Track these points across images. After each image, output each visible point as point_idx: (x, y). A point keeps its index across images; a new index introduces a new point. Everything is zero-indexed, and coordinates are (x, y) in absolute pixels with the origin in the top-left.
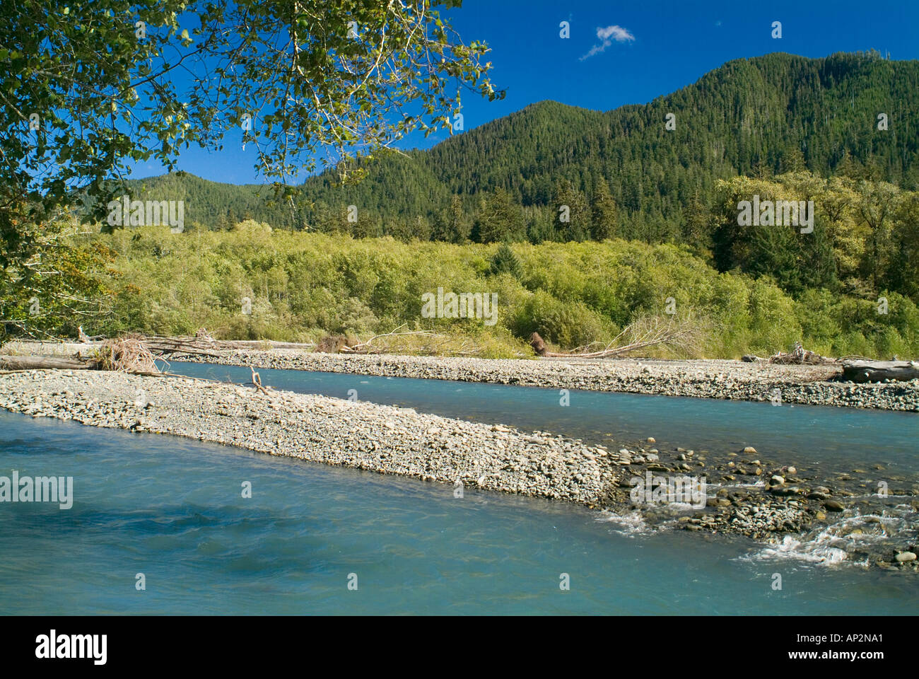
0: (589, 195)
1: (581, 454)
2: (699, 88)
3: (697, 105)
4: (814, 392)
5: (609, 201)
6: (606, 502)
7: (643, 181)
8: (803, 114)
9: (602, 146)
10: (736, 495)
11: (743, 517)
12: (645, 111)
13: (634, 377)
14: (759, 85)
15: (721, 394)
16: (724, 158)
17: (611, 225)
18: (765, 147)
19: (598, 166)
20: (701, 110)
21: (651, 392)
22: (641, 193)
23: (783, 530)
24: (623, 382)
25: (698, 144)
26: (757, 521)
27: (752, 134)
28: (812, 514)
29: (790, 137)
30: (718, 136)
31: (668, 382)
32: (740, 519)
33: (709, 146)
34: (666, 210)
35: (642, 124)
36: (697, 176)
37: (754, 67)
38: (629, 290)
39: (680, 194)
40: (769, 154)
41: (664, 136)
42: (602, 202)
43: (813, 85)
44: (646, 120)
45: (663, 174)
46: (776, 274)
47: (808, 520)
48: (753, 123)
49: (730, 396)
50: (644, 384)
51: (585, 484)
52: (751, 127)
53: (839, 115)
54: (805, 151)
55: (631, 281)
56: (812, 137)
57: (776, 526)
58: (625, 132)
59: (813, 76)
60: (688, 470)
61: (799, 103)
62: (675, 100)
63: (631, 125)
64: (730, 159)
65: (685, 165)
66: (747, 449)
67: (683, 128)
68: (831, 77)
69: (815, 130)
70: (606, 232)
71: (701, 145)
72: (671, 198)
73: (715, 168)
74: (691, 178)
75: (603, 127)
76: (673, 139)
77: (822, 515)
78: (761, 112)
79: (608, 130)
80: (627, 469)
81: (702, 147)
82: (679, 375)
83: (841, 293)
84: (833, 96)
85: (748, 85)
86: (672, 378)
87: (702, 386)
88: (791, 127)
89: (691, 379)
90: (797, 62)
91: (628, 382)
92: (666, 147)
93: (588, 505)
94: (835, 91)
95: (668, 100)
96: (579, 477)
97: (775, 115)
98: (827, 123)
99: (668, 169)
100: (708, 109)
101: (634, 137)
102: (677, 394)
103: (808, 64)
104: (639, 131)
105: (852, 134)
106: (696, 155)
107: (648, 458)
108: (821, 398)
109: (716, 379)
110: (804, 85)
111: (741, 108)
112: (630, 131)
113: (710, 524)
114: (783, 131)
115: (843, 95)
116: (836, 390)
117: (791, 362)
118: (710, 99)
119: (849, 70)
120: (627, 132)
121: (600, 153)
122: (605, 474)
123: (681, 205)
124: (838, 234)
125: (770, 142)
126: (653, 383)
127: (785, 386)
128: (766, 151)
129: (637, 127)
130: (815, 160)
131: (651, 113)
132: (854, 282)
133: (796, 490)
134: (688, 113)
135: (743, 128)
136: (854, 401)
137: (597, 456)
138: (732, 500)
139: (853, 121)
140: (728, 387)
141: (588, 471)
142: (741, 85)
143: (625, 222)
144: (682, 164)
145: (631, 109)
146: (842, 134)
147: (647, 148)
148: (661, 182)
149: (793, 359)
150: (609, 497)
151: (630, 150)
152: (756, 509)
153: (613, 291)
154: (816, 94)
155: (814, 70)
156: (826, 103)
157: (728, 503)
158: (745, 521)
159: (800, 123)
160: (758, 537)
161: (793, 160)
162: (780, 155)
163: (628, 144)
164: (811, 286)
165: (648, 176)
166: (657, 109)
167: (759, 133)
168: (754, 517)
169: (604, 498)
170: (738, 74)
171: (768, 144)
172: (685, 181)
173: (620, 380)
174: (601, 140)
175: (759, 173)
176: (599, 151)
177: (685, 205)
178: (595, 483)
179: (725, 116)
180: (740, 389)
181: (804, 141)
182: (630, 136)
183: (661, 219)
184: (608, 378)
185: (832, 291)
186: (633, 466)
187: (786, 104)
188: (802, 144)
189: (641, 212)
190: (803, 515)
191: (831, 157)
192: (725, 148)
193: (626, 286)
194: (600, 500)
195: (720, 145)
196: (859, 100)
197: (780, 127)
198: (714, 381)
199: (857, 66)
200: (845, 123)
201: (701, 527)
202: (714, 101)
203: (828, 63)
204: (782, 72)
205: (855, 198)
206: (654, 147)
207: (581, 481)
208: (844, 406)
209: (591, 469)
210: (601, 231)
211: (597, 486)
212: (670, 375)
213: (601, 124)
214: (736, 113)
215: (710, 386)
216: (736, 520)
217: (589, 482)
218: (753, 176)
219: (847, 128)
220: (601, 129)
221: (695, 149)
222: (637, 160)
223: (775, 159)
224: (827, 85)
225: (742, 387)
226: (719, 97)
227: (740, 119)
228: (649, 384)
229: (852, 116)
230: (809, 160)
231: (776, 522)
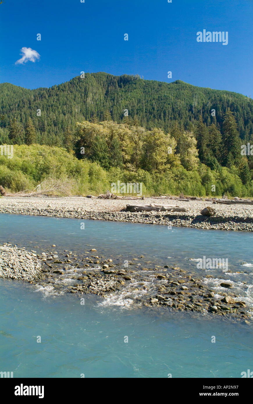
0: (24, 124)
1: (26, 256)
2: (71, 83)
3: (70, 90)
4: (116, 216)
5: (33, 128)
6: (38, 280)
7: (47, 120)
8: (111, 97)
9: (30, 104)
10: (90, 274)
11: (94, 285)
12: (48, 91)
13: (44, 209)
14: (95, 84)
15: (80, 217)
16: (80, 112)
17: (33, 138)
18: (96, 109)
19: (28, 112)
20: (71, 92)
21: (51, 216)
22: (46, 125)
23: (109, 291)
24: (40, 211)
25: (70, 106)
26: (99, 287)
27: (91, 103)
28: (120, 282)
29: (106, 106)
30: (78, 103)
31: (58, 211)
32: (92, 286)
33: (74, 107)
34: (56, 132)
35: (47, 96)
36: (69, 119)
37: (93, 77)
38: (40, 166)
39: (62, 126)
40: (98, 112)
41: (56, 102)
42: (30, 128)
43: (115, 86)
44: (49, 94)
45: (55, 118)
46: (100, 161)
47: (118, 285)
48: (92, 99)
49: (83, 217)
50: (48, 212)
51: (28, 272)
52: (91, 101)
53: (124, 99)
54: (111, 112)
55: (41, 162)
56: (114, 106)
57: (106, 289)
58: (40, 99)
59: (115, 83)
60: (70, 262)
61: (110, 92)
62: (61, 87)
63: (42, 96)
64: (82, 113)
65: (65, 114)
66: (93, 250)
67: (64, 99)
68: (122, 83)
69: (115, 104)
70: (31, 141)
71: (71, 106)
72: (58, 128)
73: (76, 116)
74: (67, 120)
75: (30, 96)
76: (60, 103)
77: (123, 283)
78: (95, 95)
79: (33, 98)
80: (45, 263)
81: (71, 107)
82: (63, 208)
83: (124, 169)
84: (122, 91)
85: (90, 84)
86: (60, 210)
87: (72, 213)
88: (106, 102)
89: (68, 210)
90: (109, 76)
91: (42, 211)
92: (57, 107)
93: (30, 282)
94: (123, 89)
95: (58, 87)
96: (26, 269)
97: (100, 97)
98: (120, 101)
99: (57, 116)
100: (74, 92)
101: (44, 101)
102: (62, 216)
103: (113, 78)
104: (46, 99)
105: (129, 107)
106: (69, 110)
107: (54, 257)
108: (118, 218)
109: (78, 210)
110: (112, 86)
111: (87, 93)
112: (42, 98)
113: (81, 289)
114: (103, 103)
115: (126, 91)
116: (124, 215)
117: (106, 198)
118: (75, 88)
119: (128, 81)
120: (41, 99)
121: (29, 107)
122: (36, 267)
123: (62, 131)
124: (123, 146)
125: (98, 107)
126: (52, 212)
127: (105, 214)
128: (97, 111)
129: (45, 97)
130: (115, 116)
131: (51, 92)
132: (129, 165)
133: (113, 271)
134: (66, 93)
135: (88, 101)
136: (130, 220)
137: (32, 257)
138: (89, 277)
139: (129, 102)
140: (82, 214)
141: (29, 266)
142: (87, 83)
143: (39, 137)
144: (63, 114)
145: (43, 89)
146: (125, 106)
147: (49, 106)
148: (54, 121)
149: (106, 197)
150: (39, 277)
151: (42, 107)
152: (98, 282)
153: (34, 166)
154: (116, 90)
155: (116, 80)
156: (120, 94)
157: (87, 278)
158: (94, 287)
159: (110, 100)
160: (100, 295)
161: (107, 116)
162: (102, 113)
163: (41, 104)
164: (113, 166)
165: (49, 118)
166: (53, 90)
167: (94, 103)
168: (98, 285)
169: (36, 278)
170: (87, 79)
171: (97, 108)
172: (64, 121)
173: (38, 210)
174: (30, 101)
175: (94, 120)
176: (29, 106)
177: (64, 131)
178: (33, 271)
179: (81, 95)
180: (87, 215)
181: (111, 108)
182: (42, 101)
183: (54, 136)
184: (33, 209)
185: (121, 169)
186: (48, 261)
187: (105, 93)
188: (110, 109)
189: (46, 133)
190: (116, 283)
191: (121, 115)
192: (81, 108)
193: (39, 164)
194: (35, 279)
195: (79, 107)
196: (132, 94)
197: (102, 102)
198: (77, 211)
199: (132, 81)
200: (127, 102)
201: (77, 291)
202: (77, 89)
203: (121, 78)
204: (103, 80)
205: (130, 132)
206: (52, 106)
207: (27, 271)
208: (127, 221)
209: (31, 264)
210: (29, 140)
211: (33, 272)
212: (59, 208)
213: (30, 95)
214: (85, 95)
215: (75, 213)
216: (91, 287)
217: (30, 271)
218: (91, 121)
219: (127, 104)
220: (30, 97)
221: (69, 108)
222: (45, 111)
223: (100, 114)
224: (120, 87)
225: (88, 213)
226: (79, 87)
227: (87, 97)
228: (51, 212)
229: (129, 100)
230: (113, 116)
231: (106, 287)
